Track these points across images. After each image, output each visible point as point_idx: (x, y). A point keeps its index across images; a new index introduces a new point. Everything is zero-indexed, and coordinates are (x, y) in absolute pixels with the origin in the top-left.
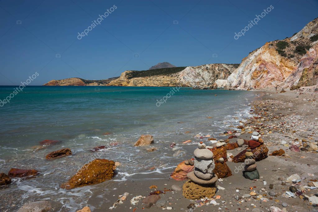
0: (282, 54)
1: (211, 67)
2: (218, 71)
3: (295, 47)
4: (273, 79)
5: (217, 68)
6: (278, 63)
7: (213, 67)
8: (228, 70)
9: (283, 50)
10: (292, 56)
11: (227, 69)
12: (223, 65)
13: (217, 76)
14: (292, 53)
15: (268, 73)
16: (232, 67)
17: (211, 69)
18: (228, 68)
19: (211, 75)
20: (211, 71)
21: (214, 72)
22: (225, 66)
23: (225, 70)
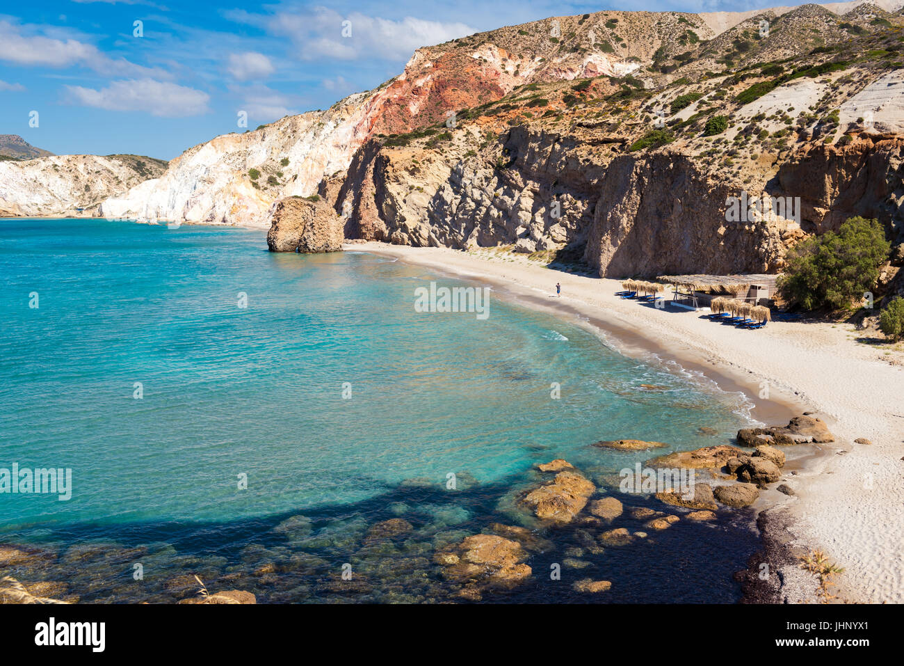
0: (255, 185)
1: (65, 164)
2: (88, 176)
3: (267, 177)
4: (252, 214)
5: (81, 167)
6: (254, 197)
7: (72, 163)
8: (112, 174)
9: (257, 180)
10: (266, 189)
11: (109, 171)
12: (95, 158)
13: (87, 188)
14: (265, 184)
15: (247, 208)
16: (121, 166)
17: (66, 169)
18: (110, 168)
19: (71, 184)
20: (69, 176)
21: (77, 177)
22: (101, 161)
23: (105, 173)
